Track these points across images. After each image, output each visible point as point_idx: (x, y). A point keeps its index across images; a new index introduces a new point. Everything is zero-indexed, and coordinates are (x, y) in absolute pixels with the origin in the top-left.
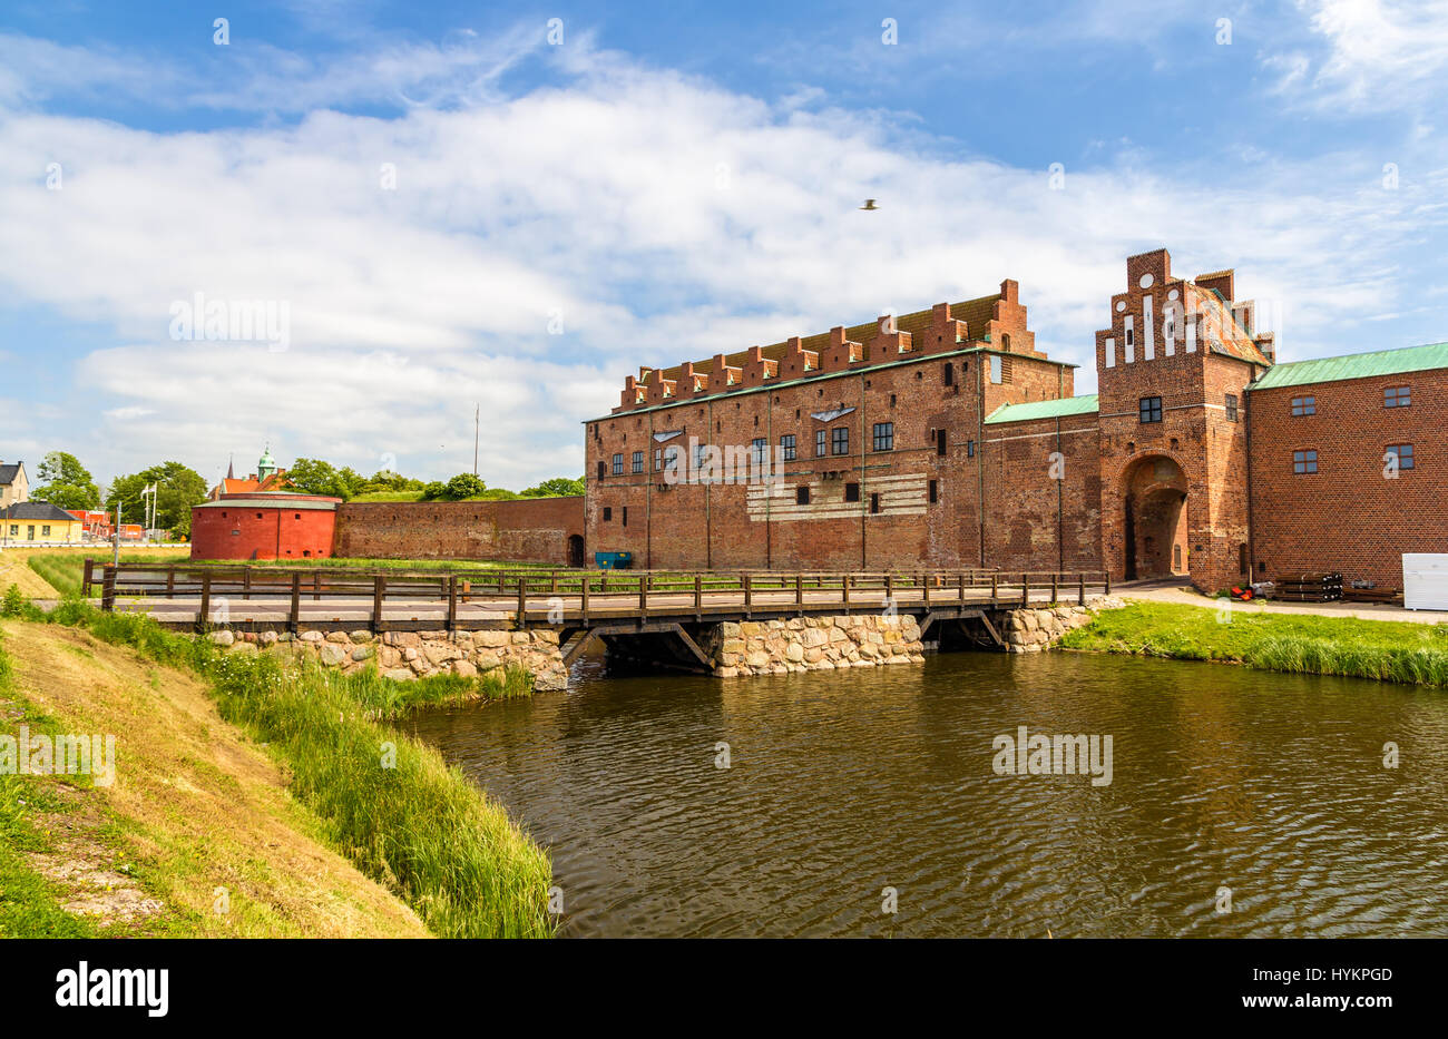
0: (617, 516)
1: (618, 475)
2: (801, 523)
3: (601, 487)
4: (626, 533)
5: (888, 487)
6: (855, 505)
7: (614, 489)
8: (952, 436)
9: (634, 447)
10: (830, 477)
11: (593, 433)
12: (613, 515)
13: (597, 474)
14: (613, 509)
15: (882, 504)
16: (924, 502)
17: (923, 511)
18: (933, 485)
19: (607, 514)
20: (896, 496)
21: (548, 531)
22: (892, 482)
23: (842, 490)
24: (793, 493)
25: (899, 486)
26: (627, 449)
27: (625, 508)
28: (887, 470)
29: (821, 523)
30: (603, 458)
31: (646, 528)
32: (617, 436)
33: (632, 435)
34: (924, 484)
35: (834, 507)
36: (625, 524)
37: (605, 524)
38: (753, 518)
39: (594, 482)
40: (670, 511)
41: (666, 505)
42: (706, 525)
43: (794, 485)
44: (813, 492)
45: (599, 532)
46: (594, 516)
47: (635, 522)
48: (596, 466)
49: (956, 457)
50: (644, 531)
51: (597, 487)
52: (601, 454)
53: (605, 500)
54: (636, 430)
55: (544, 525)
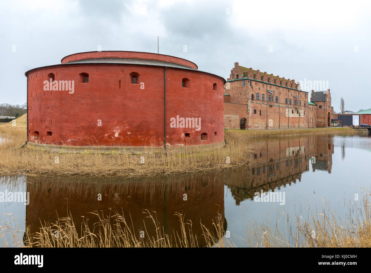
0: (258, 112)
1: (258, 100)
2: (292, 117)
3: (253, 103)
4: (261, 118)
5: (301, 112)
6: (298, 114)
7: (257, 104)
8: (306, 105)
9: (262, 93)
10: (296, 109)
11: (250, 83)
12: (257, 112)
13: (251, 98)
14: (257, 110)
15: (300, 115)
16: (303, 115)
17: (303, 116)
18: (304, 112)
19: (255, 112)
20: (301, 113)
21: (230, 116)
22: (301, 111)
23: (297, 112)
24: (291, 111)
25: (302, 112)
26: (260, 92)
27: (260, 110)
28: (301, 109)
29: (295, 117)
30: (253, 93)
31: (266, 117)
32: (257, 87)
33: (261, 89)
34: (303, 112)
35: (296, 115)
36: (260, 115)
37: (255, 115)
38: (287, 116)
39: (250, 100)
40: (271, 113)
41: (271, 111)
42: (279, 117)
43: (291, 110)
44: (294, 111)
45: (252, 117)
46: (251, 111)
47: (263, 115)
48: (251, 95)
49: (306, 107)
50: (265, 118)
51: (251, 102)
52: (253, 92)
53: (254, 107)
54: (263, 88)
55: (228, 113)
